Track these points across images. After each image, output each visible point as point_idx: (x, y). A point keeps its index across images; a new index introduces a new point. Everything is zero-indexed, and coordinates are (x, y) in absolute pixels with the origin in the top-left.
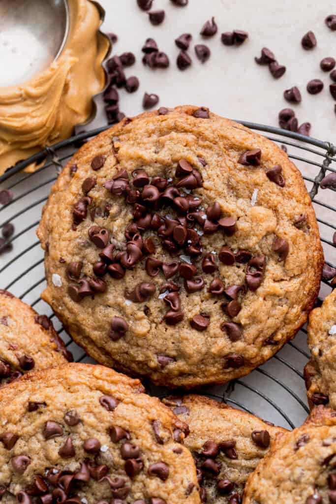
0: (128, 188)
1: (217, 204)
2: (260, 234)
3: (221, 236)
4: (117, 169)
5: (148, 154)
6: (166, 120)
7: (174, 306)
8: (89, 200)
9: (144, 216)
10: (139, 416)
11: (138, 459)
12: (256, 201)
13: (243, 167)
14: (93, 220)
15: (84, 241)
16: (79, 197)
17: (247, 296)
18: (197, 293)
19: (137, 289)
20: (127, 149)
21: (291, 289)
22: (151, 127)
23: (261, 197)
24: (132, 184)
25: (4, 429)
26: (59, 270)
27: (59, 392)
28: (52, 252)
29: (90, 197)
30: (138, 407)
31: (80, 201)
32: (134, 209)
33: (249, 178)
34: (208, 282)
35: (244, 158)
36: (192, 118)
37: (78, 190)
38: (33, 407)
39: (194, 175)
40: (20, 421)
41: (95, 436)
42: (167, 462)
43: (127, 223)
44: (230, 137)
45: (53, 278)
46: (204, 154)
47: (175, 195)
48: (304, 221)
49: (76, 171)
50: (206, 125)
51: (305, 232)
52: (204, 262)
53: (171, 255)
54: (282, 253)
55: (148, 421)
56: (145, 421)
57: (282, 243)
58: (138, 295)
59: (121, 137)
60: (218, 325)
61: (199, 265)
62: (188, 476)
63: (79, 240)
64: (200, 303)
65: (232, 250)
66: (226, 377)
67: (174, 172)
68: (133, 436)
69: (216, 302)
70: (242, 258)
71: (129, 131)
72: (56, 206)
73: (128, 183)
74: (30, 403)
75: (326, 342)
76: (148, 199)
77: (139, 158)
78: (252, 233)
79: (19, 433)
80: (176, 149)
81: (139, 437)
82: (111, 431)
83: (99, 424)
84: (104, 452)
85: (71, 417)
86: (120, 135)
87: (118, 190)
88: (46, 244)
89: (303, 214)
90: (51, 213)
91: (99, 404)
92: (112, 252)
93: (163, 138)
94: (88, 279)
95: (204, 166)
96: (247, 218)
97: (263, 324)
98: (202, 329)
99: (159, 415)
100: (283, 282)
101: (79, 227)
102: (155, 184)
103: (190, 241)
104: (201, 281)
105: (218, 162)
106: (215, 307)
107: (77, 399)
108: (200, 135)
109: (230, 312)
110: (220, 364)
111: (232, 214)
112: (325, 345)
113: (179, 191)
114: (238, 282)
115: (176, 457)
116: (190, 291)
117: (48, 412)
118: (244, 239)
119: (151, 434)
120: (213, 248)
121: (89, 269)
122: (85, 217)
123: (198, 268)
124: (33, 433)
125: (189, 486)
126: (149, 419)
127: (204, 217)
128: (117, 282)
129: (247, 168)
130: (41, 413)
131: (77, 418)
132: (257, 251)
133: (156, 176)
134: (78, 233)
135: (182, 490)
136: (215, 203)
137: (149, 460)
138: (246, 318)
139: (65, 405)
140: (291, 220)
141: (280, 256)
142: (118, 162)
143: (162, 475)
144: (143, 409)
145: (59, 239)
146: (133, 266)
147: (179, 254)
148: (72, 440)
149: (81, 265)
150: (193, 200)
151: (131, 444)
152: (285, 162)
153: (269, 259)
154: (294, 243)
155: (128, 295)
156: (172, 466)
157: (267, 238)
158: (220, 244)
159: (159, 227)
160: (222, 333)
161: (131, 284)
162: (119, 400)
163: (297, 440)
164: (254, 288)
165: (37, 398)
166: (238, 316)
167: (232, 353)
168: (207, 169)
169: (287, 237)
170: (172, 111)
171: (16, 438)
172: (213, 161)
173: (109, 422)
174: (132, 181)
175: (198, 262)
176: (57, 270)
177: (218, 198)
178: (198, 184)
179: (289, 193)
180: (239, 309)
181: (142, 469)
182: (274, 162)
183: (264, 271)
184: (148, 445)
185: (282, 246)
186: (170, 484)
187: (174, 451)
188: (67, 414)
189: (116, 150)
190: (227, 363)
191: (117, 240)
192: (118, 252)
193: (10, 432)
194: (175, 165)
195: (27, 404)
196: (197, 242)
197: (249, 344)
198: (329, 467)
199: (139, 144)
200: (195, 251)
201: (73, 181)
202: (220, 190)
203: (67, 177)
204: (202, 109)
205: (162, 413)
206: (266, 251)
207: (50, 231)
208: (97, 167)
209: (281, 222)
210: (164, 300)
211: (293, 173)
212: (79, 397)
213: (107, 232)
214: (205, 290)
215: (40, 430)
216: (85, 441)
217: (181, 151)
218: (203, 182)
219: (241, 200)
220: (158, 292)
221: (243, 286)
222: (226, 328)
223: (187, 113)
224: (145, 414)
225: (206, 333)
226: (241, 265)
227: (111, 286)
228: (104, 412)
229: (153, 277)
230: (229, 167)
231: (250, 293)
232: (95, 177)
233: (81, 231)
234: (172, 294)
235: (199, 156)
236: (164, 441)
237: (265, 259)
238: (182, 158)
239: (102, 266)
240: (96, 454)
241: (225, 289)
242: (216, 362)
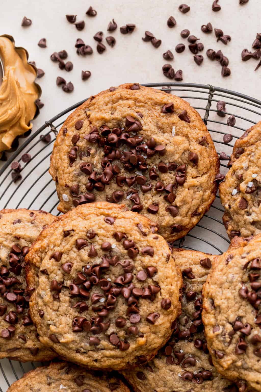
0: (99, 137)
1: (152, 139)
2: (180, 152)
3: (158, 157)
4: (91, 127)
5: (107, 116)
6: (115, 94)
7: (137, 201)
8: (77, 147)
9: (111, 152)
10: (129, 223)
11: (134, 248)
12: (175, 133)
13: (164, 114)
14: (81, 159)
15: (78, 172)
16: (71, 147)
17: (178, 189)
18: (149, 192)
19: (113, 195)
20: (95, 114)
21: (203, 181)
22: (107, 99)
23: (178, 130)
24: (101, 135)
25: (53, 251)
26: (66, 192)
27: (80, 222)
28: (60, 181)
29: (77, 146)
30: (127, 218)
31: (72, 149)
32: (104, 149)
33: (169, 120)
34: (154, 184)
35: (164, 109)
36: (130, 90)
37: (70, 143)
38: (67, 234)
39: (137, 124)
40: (61, 244)
41: (107, 240)
42: (152, 245)
43: (101, 158)
44: (154, 98)
45: (63, 197)
46: (140, 111)
47: (127, 137)
48: (205, 140)
49: (66, 132)
50: (139, 94)
51: (206, 147)
52: (150, 173)
53: (130, 172)
54: (194, 161)
55: (134, 225)
56: (133, 225)
57: (194, 155)
58: (114, 199)
59: (90, 108)
60: (164, 209)
61: (148, 176)
62: (165, 251)
63: (75, 172)
64: (151, 197)
65: (165, 164)
66: (173, 239)
67: (124, 124)
68: (129, 235)
69: (160, 196)
70: (172, 167)
71: (94, 104)
72: (58, 154)
73: (98, 134)
74: (64, 232)
75: (232, 200)
76: (112, 142)
77: (103, 119)
78: (175, 152)
79: (62, 251)
80: (123, 110)
81: (132, 235)
82: (115, 236)
83: (107, 234)
84: (114, 249)
85: (90, 233)
86: (90, 107)
87: (94, 139)
88: (56, 178)
89: (204, 136)
90: (56, 159)
91: (104, 222)
92: (95, 176)
93: (115, 105)
94: (84, 194)
95: (142, 117)
96: (171, 144)
97: (190, 204)
98: (155, 213)
99: (141, 220)
100: (198, 178)
101: (74, 165)
102: (114, 132)
103: (140, 163)
104: (150, 185)
105: (149, 113)
106: (161, 199)
107: (91, 222)
108: (136, 100)
109: (170, 200)
110: (168, 231)
111: (162, 143)
112: (232, 201)
113: (129, 134)
114: (172, 182)
115: (156, 241)
116: (145, 192)
117: (76, 234)
118: (171, 157)
119: (139, 232)
120: (154, 165)
121: (83, 188)
122: (76, 158)
123: (147, 178)
124: (70, 248)
125: (167, 256)
126: (135, 224)
127: (146, 147)
128: (101, 193)
129: (166, 115)
130: (72, 236)
131: (94, 233)
132: (180, 162)
133: (114, 128)
134: (73, 168)
135: (164, 259)
136: (151, 138)
137: (141, 246)
138: (180, 202)
139: (85, 228)
140: (197, 141)
141: (194, 163)
142: (91, 123)
143: (150, 253)
144: (130, 219)
145: (63, 174)
146: (109, 182)
147: (135, 171)
148: (94, 246)
149: (78, 187)
150: (138, 139)
151: (128, 240)
152: (188, 108)
153: (188, 166)
154: (201, 154)
155: (108, 200)
156: (154, 247)
157: (184, 154)
158: (158, 162)
159: (121, 157)
160: (167, 213)
161: (109, 193)
162: (115, 218)
163: (226, 259)
164: (181, 184)
165: (68, 228)
166: (175, 201)
167: (174, 224)
168: (144, 119)
169: (196, 151)
170: (117, 88)
171: (61, 254)
172: (146, 113)
173: (113, 231)
174: (100, 132)
175: (147, 174)
176: (64, 192)
177: (152, 135)
178: (140, 128)
179: (193, 126)
180: (175, 197)
181: (138, 253)
182: (182, 109)
183: (186, 173)
184: (138, 238)
185: (194, 157)
186: (156, 257)
187: (154, 238)
188: (87, 233)
189: (88, 116)
190: (173, 230)
191: (97, 168)
192: (99, 175)
193: (57, 251)
194: (125, 120)
195: (63, 233)
196: (144, 162)
197: (184, 217)
198: (248, 270)
199: (101, 110)
200: (144, 168)
201: (66, 138)
202: (153, 130)
203: (62, 137)
204: (135, 84)
205: (142, 219)
206: (185, 161)
207: (57, 169)
208: (79, 128)
209: (192, 143)
210: (130, 199)
211: (194, 114)
212: (92, 221)
213: (90, 165)
214: (153, 190)
215: (74, 246)
216: (102, 245)
217: (127, 111)
218: (142, 127)
219: (166, 134)
220: (126, 195)
221: (175, 184)
222: (168, 210)
223: (126, 88)
224: (132, 221)
225: (158, 215)
226: (172, 172)
227: (98, 196)
228: (108, 226)
229: (121, 187)
230: (156, 116)
231: (179, 188)
232: (78, 134)
233: (75, 166)
234: (134, 195)
235: (137, 112)
236: (147, 234)
237: (185, 166)
238: (127, 114)
239: (91, 185)
240: (109, 250)
241: (164, 187)
242: (166, 231)
